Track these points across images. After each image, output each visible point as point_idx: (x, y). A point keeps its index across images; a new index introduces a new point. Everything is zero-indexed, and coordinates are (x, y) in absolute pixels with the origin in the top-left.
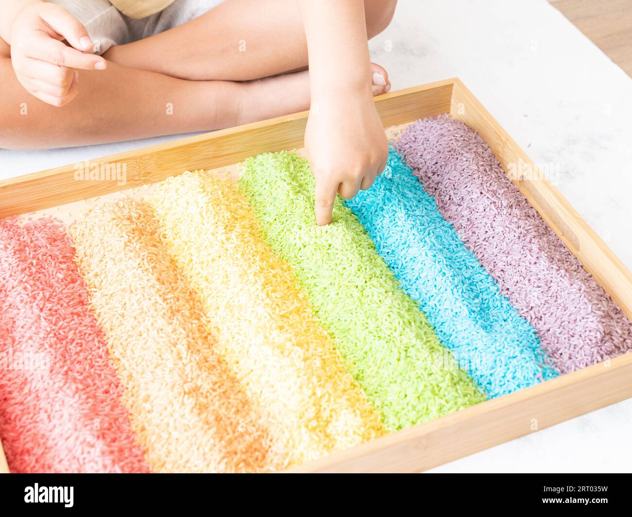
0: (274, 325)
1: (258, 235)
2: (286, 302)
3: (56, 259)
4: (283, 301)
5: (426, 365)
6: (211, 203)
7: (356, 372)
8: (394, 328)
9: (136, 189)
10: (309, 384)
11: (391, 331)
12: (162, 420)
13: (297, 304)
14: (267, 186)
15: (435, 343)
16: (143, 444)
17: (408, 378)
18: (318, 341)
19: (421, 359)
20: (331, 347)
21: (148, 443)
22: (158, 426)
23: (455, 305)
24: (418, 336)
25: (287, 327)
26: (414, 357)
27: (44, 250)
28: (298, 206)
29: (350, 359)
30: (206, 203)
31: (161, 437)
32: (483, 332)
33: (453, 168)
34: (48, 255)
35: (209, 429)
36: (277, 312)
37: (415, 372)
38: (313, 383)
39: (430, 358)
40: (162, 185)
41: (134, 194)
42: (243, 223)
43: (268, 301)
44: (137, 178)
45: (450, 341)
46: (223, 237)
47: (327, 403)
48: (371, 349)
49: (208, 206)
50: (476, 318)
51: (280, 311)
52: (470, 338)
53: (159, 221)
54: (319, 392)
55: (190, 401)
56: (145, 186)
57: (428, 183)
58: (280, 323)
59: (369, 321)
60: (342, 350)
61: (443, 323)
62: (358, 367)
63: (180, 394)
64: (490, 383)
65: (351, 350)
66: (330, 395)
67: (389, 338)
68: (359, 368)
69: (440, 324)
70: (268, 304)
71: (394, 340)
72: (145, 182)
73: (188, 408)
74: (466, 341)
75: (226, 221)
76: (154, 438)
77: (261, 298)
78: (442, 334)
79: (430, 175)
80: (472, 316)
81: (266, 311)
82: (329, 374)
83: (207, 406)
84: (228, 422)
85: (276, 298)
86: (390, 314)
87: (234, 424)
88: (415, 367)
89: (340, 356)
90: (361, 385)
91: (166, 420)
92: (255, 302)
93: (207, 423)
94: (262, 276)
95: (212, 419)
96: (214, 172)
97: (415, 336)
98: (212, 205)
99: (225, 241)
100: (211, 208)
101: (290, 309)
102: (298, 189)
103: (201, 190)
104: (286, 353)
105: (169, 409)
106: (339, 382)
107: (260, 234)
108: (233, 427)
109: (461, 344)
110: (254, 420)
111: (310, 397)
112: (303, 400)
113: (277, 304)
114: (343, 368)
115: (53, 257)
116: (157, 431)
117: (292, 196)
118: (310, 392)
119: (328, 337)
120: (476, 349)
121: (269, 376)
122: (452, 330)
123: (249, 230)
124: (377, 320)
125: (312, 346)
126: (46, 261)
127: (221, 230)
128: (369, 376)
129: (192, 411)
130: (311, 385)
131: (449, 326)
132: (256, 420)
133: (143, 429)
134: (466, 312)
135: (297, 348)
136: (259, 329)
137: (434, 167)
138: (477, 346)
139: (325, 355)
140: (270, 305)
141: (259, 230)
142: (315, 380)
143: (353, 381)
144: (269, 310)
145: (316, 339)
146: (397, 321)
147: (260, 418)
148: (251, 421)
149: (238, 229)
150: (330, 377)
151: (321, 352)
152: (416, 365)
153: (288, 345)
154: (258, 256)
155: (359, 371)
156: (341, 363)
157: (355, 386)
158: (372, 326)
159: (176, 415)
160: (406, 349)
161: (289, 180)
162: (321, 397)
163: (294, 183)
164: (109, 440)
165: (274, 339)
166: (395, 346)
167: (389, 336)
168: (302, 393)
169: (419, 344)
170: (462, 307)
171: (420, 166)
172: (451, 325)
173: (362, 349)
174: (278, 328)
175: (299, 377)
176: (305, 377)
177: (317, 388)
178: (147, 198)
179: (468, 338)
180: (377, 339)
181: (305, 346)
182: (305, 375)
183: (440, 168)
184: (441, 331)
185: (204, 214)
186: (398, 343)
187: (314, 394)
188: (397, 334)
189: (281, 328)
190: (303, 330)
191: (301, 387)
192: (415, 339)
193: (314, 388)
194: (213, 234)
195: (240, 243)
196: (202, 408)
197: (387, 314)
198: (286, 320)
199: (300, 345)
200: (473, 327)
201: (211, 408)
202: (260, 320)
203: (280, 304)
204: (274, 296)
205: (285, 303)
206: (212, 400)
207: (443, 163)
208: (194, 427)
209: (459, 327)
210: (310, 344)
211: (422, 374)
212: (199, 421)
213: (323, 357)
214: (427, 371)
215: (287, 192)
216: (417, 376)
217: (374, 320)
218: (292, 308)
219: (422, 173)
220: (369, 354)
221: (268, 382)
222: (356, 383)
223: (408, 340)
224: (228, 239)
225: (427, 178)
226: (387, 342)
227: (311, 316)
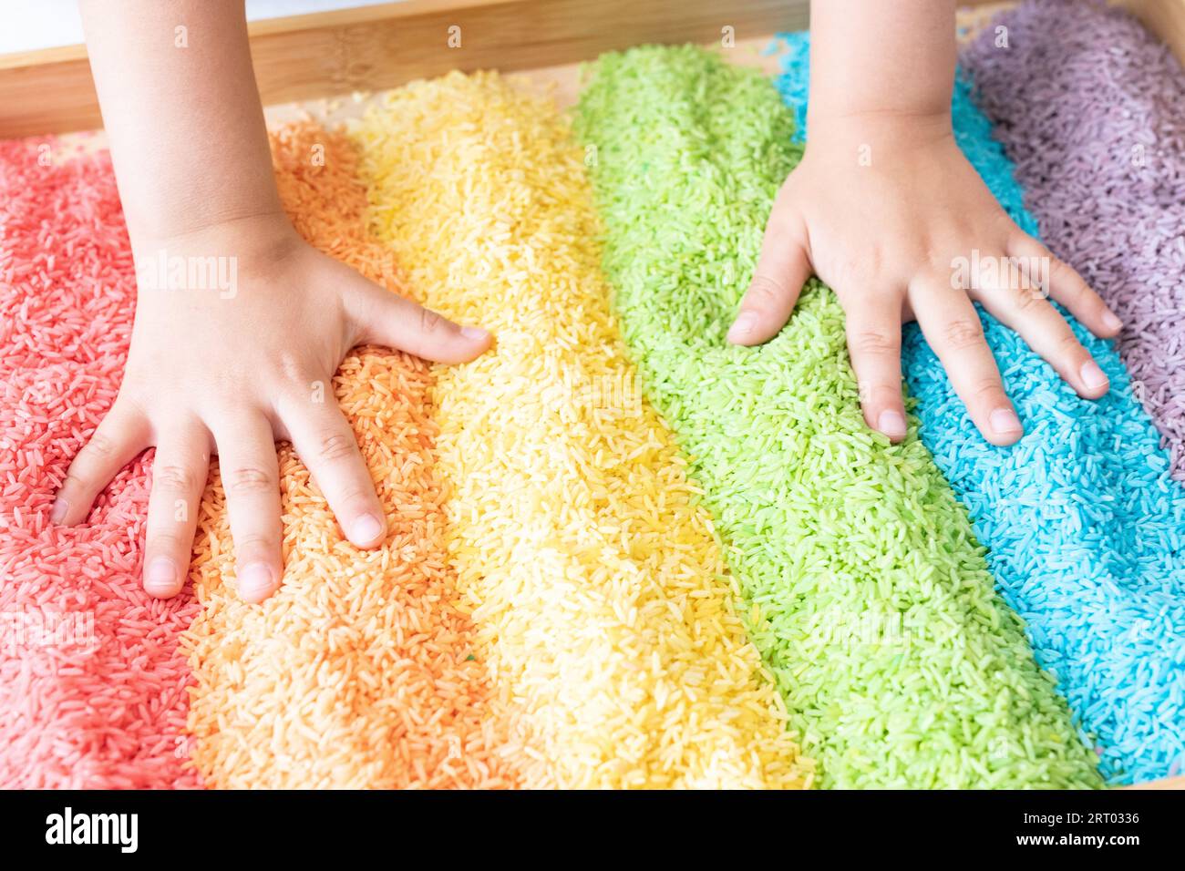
0: (583, 498)
1: (592, 251)
2: (628, 434)
3: (109, 258)
4: (620, 431)
5: (950, 659)
6: (487, 165)
7: (770, 643)
8: (880, 546)
9: (335, 105)
10: (638, 672)
11: (873, 552)
12: (259, 717)
13: (655, 443)
14: (634, 131)
15: (982, 594)
16: (205, 770)
17: (898, 688)
18: (689, 547)
19: (940, 640)
20: (720, 566)
21: (217, 767)
22: (246, 730)
23: (1049, 502)
24: (940, 577)
25: (614, 505)
26: (922, 633)
27: (83, 231)
28: (697, 191)
29: (760, 604)
30: (477, 161)
31: (249, 759)
32: (1110, 584)
33: (1094, 133)
34: (90, 245)
35: (367, 761)
36: (597, 461)
37: (918, 675)
38: (649, 671)
39: (961, 642)
40: (396, 98)
41: (329, 112)
42: (559, 219)
43: (579, 430)
44: (337, 76)
45: (1022, 592)
46: (503, 254)
47: (679, 727)
48: (816, 589)
49: (478, 170)
50: (1098, 541)
51: (604, 459)
52: (1076, 596)
53: (365, 190)
54: (661, 696)
55: (333, 681)
56: (357, 97)
57: (1026, 163)
58: (600, 493)
59: (821, 516)
60: (745, 578)
61: (1010, 541)
62: (777, 630)
63: (314, 655)
64: (1111, 722)
65: (767, 582)
66: (689, 705)
67: (865, 569)
68: (779, 635)
69: (1002, 542)
70: (578, 438)
71: (877, 576)
72: (358, 86)
73: (325, 697)
74: (1064, 602)
75: (518, 211)
76: (232, 760)
77: (565, 421)
78: (1006, 569)
79: (1035, 142)
80: (1087, 537)
81: (570, 458)
82: (699, 643)
83: (378, 694)
84: (420, 745)
85: (603, 422)
86: (877, 505)
87: (434, 751)
88: (919, 659)
89: (738, 592)
90: (778, 680)
91: (267, 719)
92: (549, 429)
93: (365, 745)
94: (577, 361)
95: (378, 734)
96: (522, 79)
97: (932, 575)
98: (491, 168)
99: (506, 263)
100: (485, 177)
101: (635, 454)
102: (705, 148)
103: (471, 127)
104: (599, 576)
105: (279, 693)
106: (721, 669)
107: (599, 249)
108: (432, 759)
109: (1048, 605)
110: (488, 746)
111: (635, 708)
112: (618, 713)
113: (603, 440)
114: (740, 625)
115: (102, 252)
116: (242, 743)
117: (687, 166)
118: (638, 695)
119: (717, 537)
120: (1088, 626)
121: (547, 630)
122: (1030, 564)
123: (572, 239)
124: (841, 515)
125: (671, 560)
126: (82, 259)
127: (502, 232)
128: (800, 659)
129: (331, 709)
130: (643, 676)
131: (1025, 551)
132: (494, 746)
133: (213, 730)
134: (1076, 522)
135: (629, 566)
136: (544, 504)
137: (1047, 124)
138: (1091, 620)
139: (701, 587)
140: (583, 440)
141: (598, 238)
142: (655, 661)
143: (759, 665)
144: (578, 454)
145: (685, 542)
146: (891, 527)
147: (505, 741)
148: (482, 748)
149: (544, 235)
150: (700, 652)
151: (690, 580)
152: (923, 655)
153: (609, 553)
154: (580, 309)
155: (780, 640)
156: (737, 613)
157: (762, 680)
158: (826, 531)
159: (293, 712)
160: (903, 605)
161: (686, 122)
162: (665, 710)
163: (699, 133)
164: (115, 755)
165: (576, 533)
166: (877, 595)
167: (866, 564)
168: (617, 693)
169: (939, 597)
170: (1066, 509)
171: (1014, 118)
172: (1031, 551)
173: (793, 585)
174: (592, 506)
175: (616, 649)
176: (633, 654)
177: (659, 684)
178: (354, 127)
179: (1069, 593)
180: (834, 566)
181: (653, 559)
182: (633, 646)
183: (1061, 129)
184: (1004, 562)
185: (467, 188)
186: (885, 587)
187: (649, 698)
188: (885, 562)
189: (599, 505)
190: (655, 515)
191: (616, 679)
192: (930, 582)
193: (652, 682)
194: (480, 241)
195: (543, 272)
196: (359, 700)
197: (870, 505)
198: (617, 483)
199: (638, 557)
200: (1086, 563)
201: (385, 702)
202: (551, 477)
203: (610, 439)
204: (598, 421)
205: (622, 436)
206: (391, 681)
207: (1071, 117)
208: (330, 753)
209: (1051, 563)
210: (667, 553)
211: (936, 682)
212: (341, 739)
213: (692, 594)
214: (949, 675)
215: (676, 154)
216: (922, 684)
217: (834, 515)
218: (639, 451)
219: (1015, 138)
220: (809, 603)
221: (542, 645)
222: (767, 673)
223: (913, 585)
224: (514, 257)
225: (1026, 151)
226: (858, 580)
227: (683, 475)
